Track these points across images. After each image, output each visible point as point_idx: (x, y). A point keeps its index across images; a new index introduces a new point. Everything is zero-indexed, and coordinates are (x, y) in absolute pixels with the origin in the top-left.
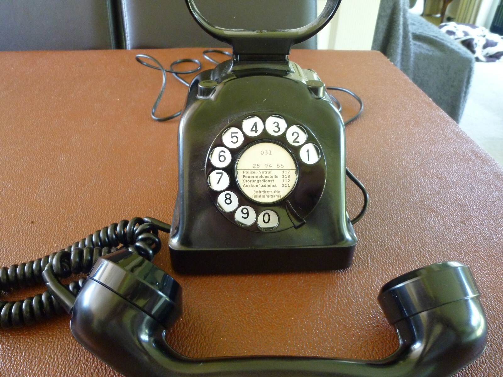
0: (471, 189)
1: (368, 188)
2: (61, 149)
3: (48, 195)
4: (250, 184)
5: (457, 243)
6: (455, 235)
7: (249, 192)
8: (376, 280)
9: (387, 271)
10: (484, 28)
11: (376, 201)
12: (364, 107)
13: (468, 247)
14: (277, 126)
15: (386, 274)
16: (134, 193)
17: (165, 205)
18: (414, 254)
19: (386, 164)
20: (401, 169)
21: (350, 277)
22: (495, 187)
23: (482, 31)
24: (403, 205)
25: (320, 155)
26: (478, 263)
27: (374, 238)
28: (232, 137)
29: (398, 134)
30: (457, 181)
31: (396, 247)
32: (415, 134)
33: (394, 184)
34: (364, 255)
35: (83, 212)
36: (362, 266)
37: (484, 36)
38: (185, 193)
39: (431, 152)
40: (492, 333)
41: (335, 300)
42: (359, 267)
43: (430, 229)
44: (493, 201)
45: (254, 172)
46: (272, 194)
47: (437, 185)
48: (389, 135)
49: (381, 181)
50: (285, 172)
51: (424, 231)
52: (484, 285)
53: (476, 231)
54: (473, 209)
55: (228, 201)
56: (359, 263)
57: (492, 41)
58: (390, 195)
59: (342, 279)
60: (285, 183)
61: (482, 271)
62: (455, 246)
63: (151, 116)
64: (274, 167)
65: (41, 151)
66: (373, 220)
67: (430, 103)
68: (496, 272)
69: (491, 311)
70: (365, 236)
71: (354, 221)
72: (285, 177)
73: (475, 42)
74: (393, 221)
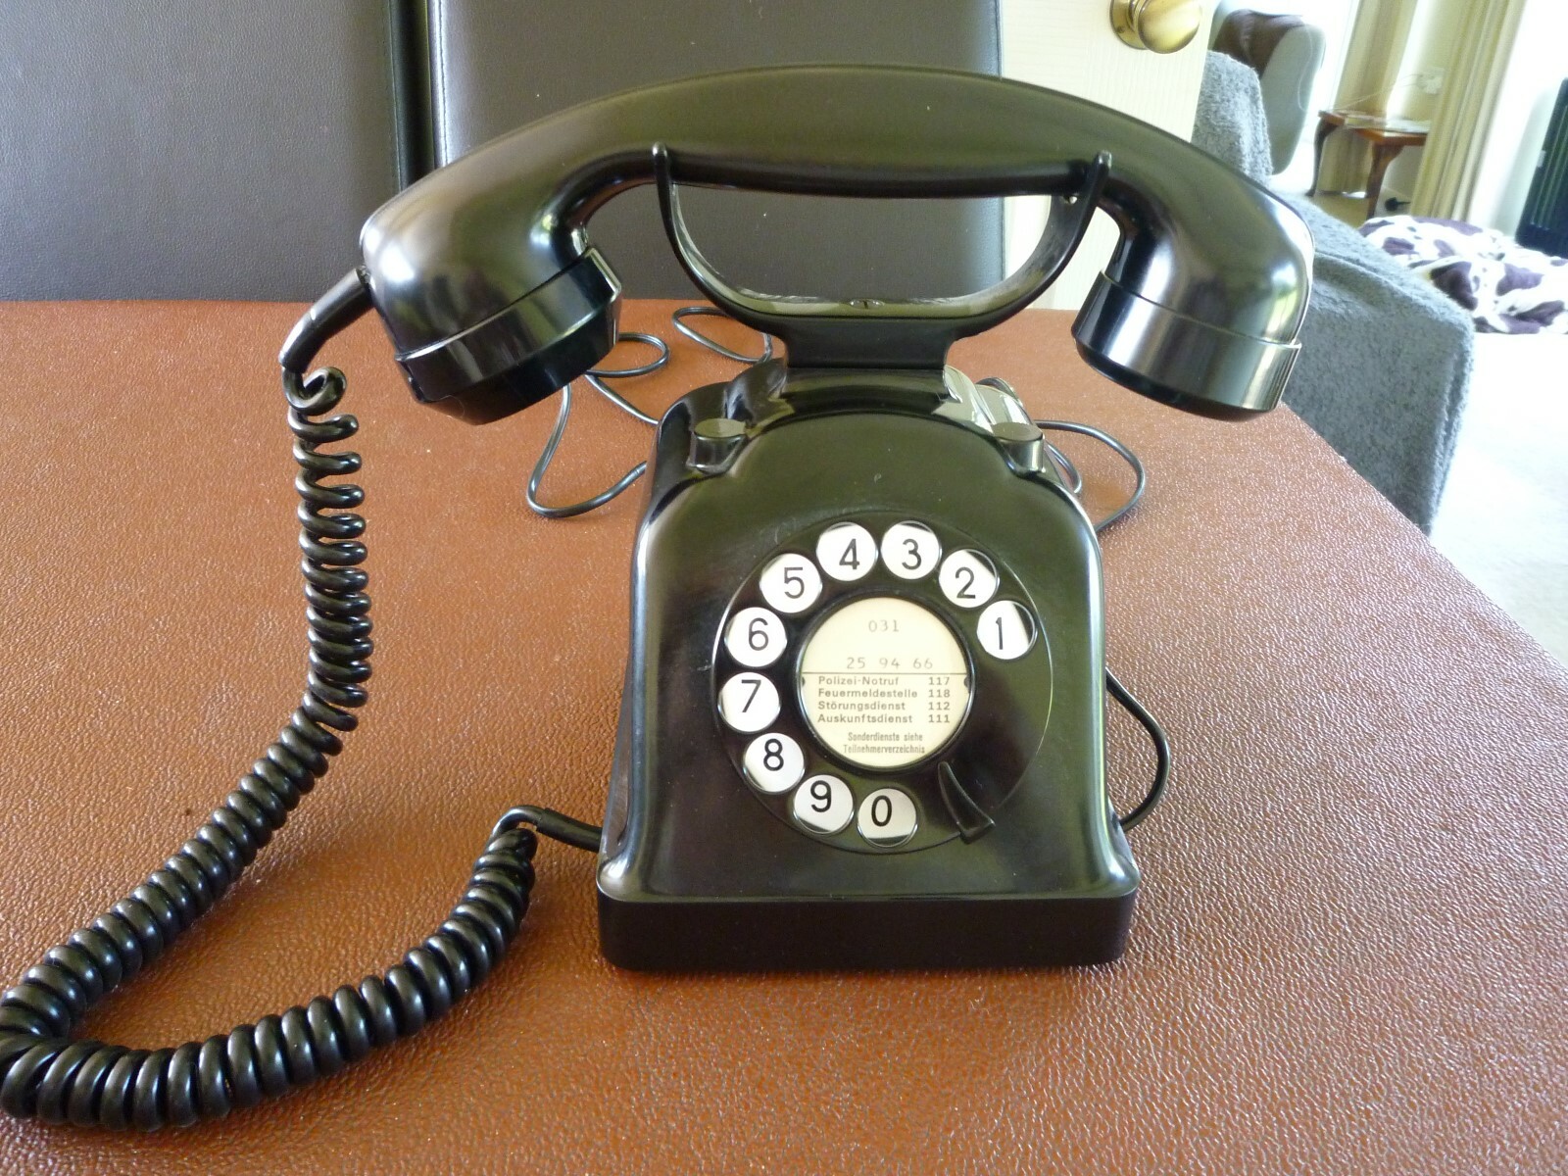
0: (1468, 728)
1: (1167, 724)
2: (265, 597)
3: (233, 731)
4: (837, 713)
5: (1433, 890)
6: (1426, 866)
7: (835, 737)
8: (1196, 996)
9: (1229, 970)
10: (1497, 234)
11: (1191, 762)
12: (1148, 482)
13: (1466, 902)
14: (914, 552)
15: (1225, 980)
16: (483, 729)
17: (574, 768)
18: (1306, 922)
19: (1217, 652)
20: (1260, 668)
21: (1121, 988)
22: (1540, 721)
23: (1494, 240)
24: (1270, 775)
25: (1035, 634)
26: (1495, 948)
27: (1187, 873)
28: (787, 580)
29: (1250, 562)
30: (1427, 703)
31: (1253, 900)
32: (1299, 563)
33: (1244, 713)
34: (1159, 923)
35: (335, 783)
36: (1155, 955)
37: (1501, 257)
38: (648, 736)
39: (1348, 618)
40: (1544, 1159)
41: (1079, 1055)
42: (1146, 957)
43: (1351, 846)
44: (1534, 763)
45: (849, 681)
46: (901, 743)
47: (1368, 715)
48: (1222, 567)
49: (1203, 705)
50: (936, 681)
51: (1335, 852)
52: (1515, 1016)
53: (1487, 854)
54: (1478, 789)
55: (774, 762)
56: (1147, 947)
57: (1524, 269)
58: (1230, 745)
59: (1099, 993)
60: (935, 713)
61: (1508, 973)
62: (1428, 898)
63: (525, 501)
64: (906, 666)
65: (206, 600)
66: (1183, 819)
67: (1340, 471)
68: (1549, 977)
69: (1540, 1091)
70: (1162, 865)
71: (1128, 822)
72: (935, 694)
73: (1470, 276)
74: (1241, 821)
